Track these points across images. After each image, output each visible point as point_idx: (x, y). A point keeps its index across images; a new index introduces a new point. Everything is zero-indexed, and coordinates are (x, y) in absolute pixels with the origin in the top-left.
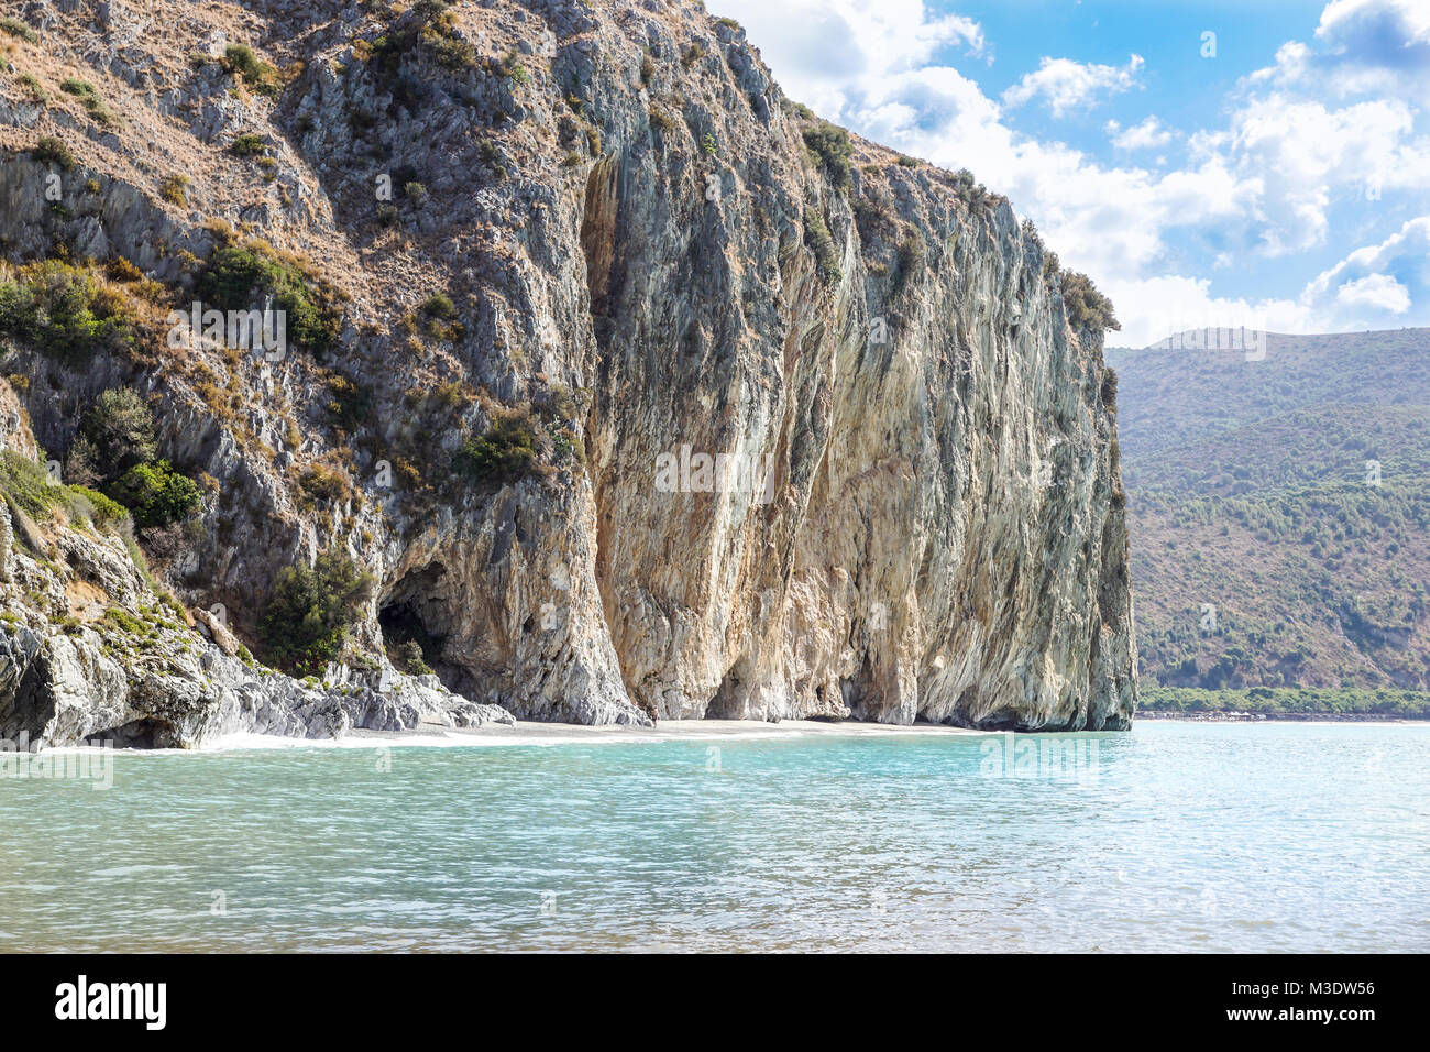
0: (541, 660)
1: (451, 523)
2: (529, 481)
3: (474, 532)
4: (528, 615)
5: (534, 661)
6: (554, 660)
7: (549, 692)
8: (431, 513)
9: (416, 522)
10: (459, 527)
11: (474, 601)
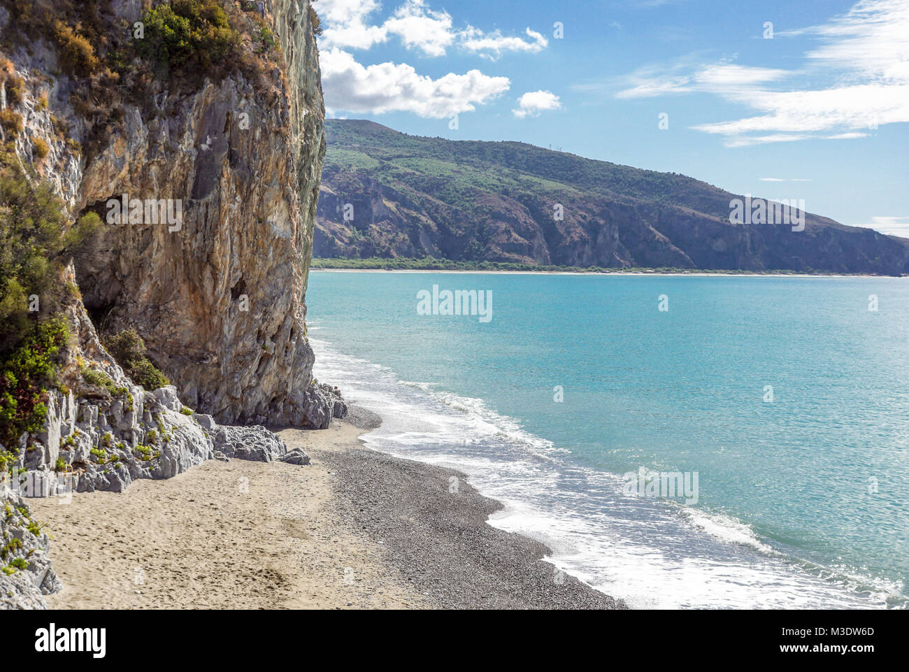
0: (258, 339)
1: (141, 135)
2: (241, 80)
3: (171, 151)
4: (239, 274)
5: (249, 342)
6: (273, 338)
7: (268, 385)
8: (116, 115)
9: (95, 127)
10: (152, 141)
11: (160, 254)
